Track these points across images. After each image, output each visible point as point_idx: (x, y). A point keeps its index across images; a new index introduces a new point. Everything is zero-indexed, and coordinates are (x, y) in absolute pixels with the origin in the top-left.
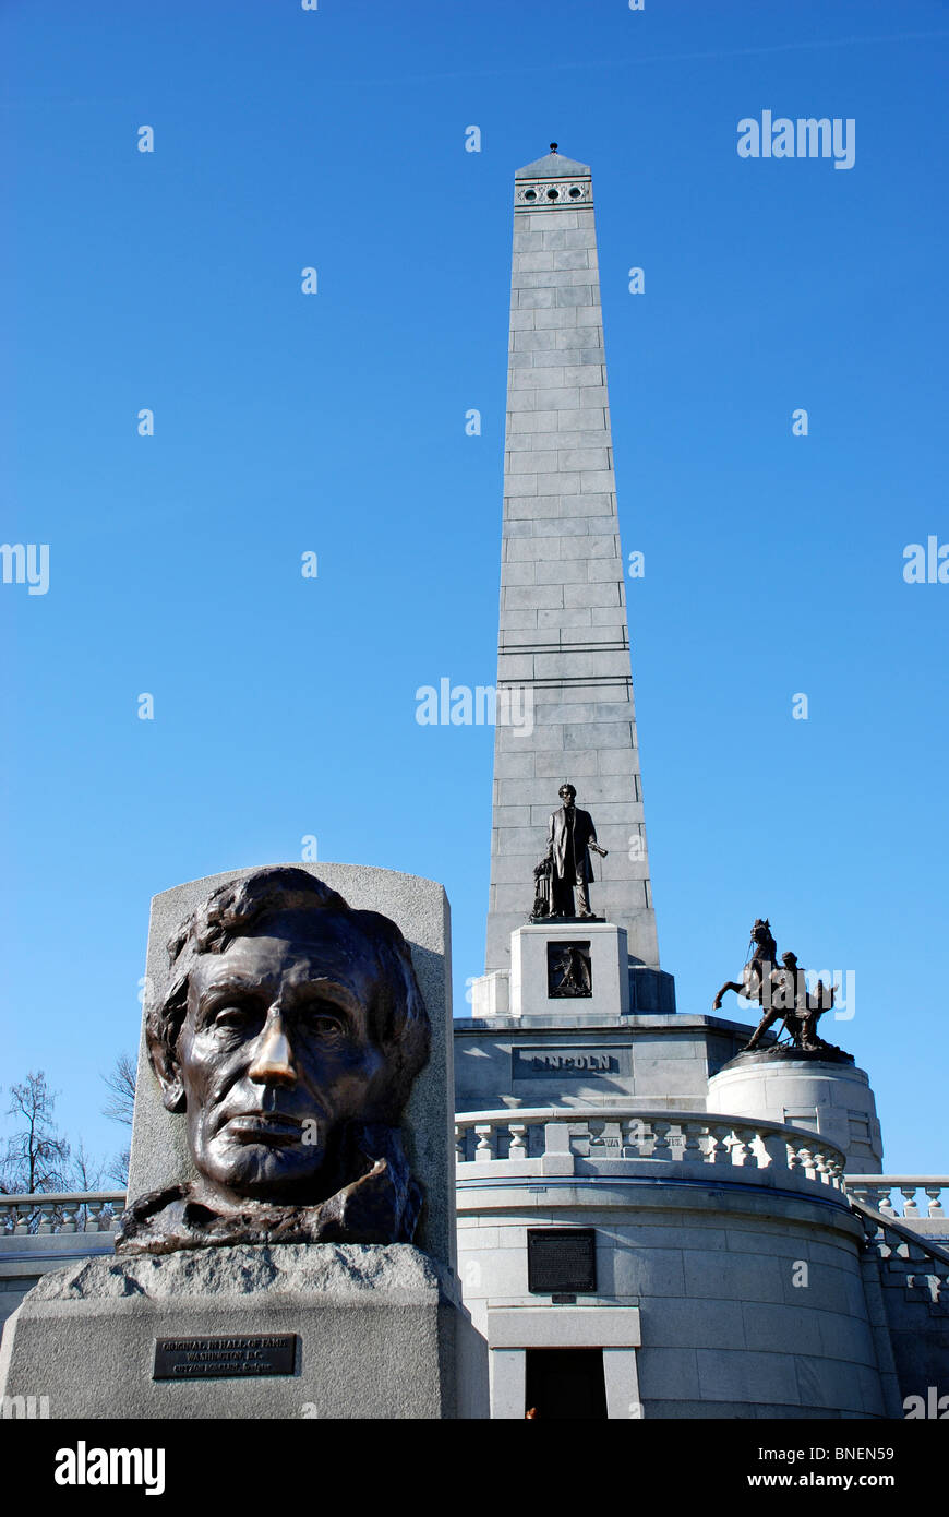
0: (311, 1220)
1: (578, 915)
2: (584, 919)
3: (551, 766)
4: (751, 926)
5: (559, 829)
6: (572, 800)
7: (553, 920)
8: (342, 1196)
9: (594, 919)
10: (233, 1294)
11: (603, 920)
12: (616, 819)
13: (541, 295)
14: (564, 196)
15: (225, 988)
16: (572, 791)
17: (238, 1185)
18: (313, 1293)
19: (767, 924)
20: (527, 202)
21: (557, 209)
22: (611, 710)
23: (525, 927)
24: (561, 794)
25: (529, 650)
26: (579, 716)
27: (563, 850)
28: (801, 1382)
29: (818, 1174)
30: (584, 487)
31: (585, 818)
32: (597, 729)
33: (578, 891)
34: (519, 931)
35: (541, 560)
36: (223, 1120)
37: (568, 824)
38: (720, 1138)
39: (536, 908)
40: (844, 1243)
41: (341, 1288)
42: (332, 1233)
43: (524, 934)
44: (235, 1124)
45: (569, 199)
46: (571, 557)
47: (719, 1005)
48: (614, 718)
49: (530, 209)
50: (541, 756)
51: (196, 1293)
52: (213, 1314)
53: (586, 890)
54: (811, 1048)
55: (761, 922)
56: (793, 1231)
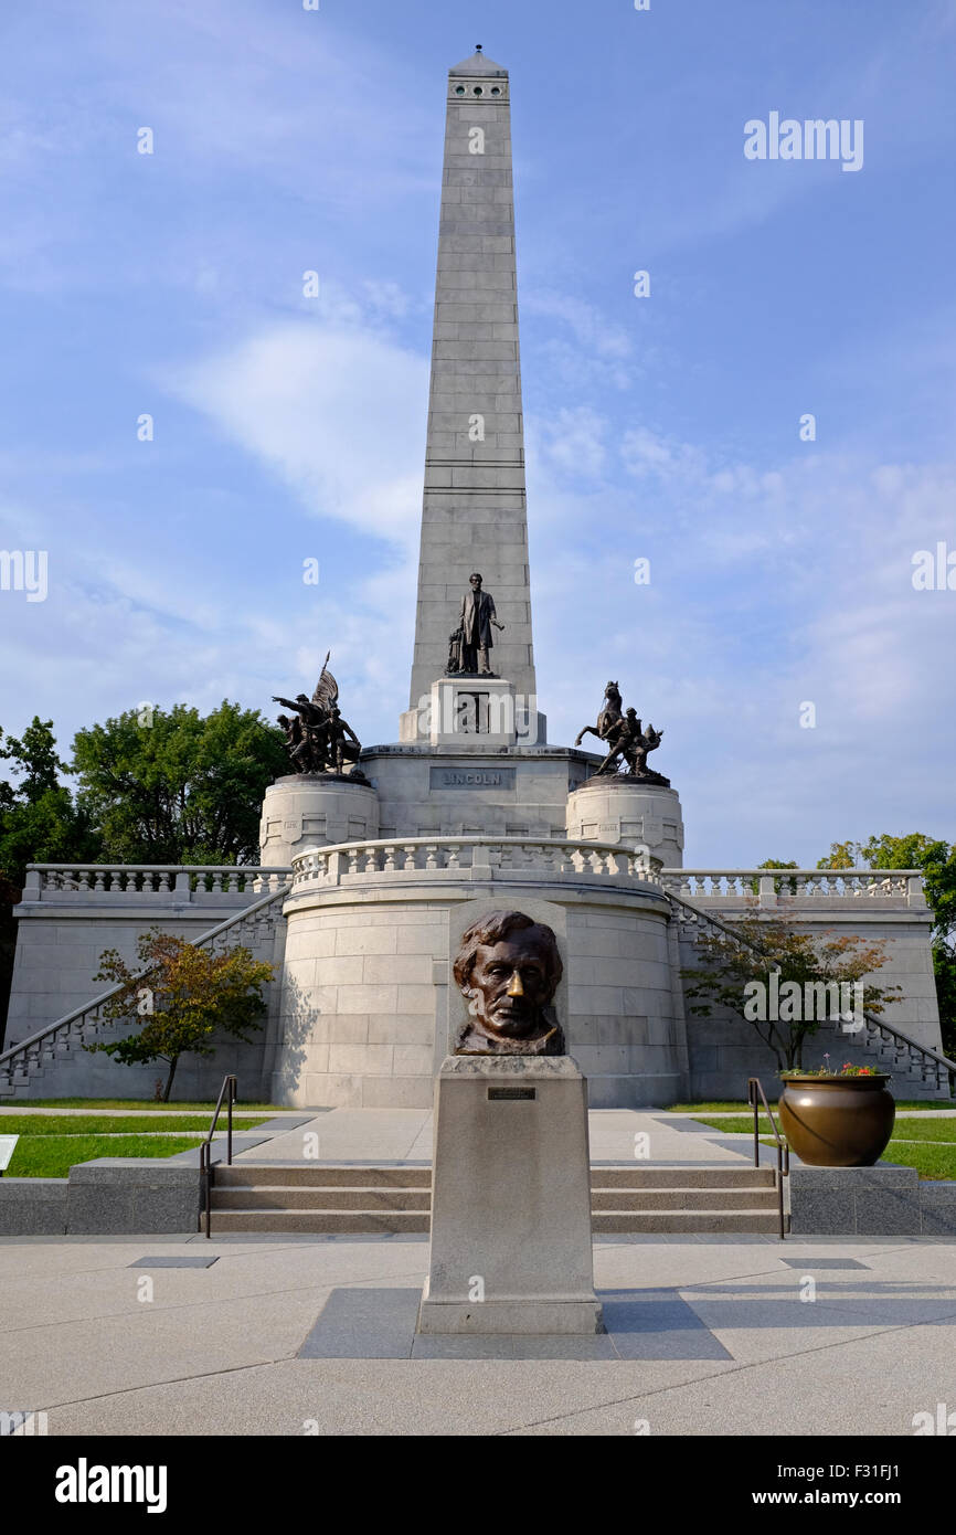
0: (534, 1047)
1: (480, 672)
2: (485, 676)
3: (462, 556)
4: (604, 686)
5: (469, 607)
6: (479, 585)
7: (463, 676)
8: (545, 1039)
9: (492, 676)
10: (511, 1074)
11: (498, 677)
12: (509, 598)
13: (466, 175)
14: (486, 93)
15: (497, 962)
16: (479, 579)
17: (501, 1032)
18: (539, 1074)
19: (616, 685)
20: (457, 96)
21: (480, 103)
22: (509, 514)
23: (441, 680)
24: (471, 580)
25: (449, 463)
26: (485, 518)
27: (472, 623)
28: (627, 1002)
29: (646, 877)
30: (495, 336)
31: (488, 599)
32: (498, 529)
33: (481, 654)
34: (437, 683)
35: (460, 393)
36: (497, 1008)
37: (476, 604)
38: (586, 856)
39: (450, 665)
40: (659, 919)
41: (548, 1073)
42: (542, 1053)
43: (441, 685)
44: (501, 1011)
45: (490, 96)
46: (483, 392)
47: (579, 743)
48: (512, 520)
49: (460, 102)
50: (455, 548)
51: (498, 1073)
52: (506, 1080)
53: (487, 654)
54: (642, 775)
55: (612, 684)
56: (629, 914)
